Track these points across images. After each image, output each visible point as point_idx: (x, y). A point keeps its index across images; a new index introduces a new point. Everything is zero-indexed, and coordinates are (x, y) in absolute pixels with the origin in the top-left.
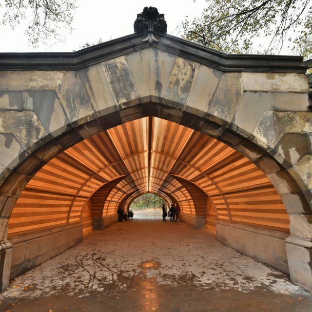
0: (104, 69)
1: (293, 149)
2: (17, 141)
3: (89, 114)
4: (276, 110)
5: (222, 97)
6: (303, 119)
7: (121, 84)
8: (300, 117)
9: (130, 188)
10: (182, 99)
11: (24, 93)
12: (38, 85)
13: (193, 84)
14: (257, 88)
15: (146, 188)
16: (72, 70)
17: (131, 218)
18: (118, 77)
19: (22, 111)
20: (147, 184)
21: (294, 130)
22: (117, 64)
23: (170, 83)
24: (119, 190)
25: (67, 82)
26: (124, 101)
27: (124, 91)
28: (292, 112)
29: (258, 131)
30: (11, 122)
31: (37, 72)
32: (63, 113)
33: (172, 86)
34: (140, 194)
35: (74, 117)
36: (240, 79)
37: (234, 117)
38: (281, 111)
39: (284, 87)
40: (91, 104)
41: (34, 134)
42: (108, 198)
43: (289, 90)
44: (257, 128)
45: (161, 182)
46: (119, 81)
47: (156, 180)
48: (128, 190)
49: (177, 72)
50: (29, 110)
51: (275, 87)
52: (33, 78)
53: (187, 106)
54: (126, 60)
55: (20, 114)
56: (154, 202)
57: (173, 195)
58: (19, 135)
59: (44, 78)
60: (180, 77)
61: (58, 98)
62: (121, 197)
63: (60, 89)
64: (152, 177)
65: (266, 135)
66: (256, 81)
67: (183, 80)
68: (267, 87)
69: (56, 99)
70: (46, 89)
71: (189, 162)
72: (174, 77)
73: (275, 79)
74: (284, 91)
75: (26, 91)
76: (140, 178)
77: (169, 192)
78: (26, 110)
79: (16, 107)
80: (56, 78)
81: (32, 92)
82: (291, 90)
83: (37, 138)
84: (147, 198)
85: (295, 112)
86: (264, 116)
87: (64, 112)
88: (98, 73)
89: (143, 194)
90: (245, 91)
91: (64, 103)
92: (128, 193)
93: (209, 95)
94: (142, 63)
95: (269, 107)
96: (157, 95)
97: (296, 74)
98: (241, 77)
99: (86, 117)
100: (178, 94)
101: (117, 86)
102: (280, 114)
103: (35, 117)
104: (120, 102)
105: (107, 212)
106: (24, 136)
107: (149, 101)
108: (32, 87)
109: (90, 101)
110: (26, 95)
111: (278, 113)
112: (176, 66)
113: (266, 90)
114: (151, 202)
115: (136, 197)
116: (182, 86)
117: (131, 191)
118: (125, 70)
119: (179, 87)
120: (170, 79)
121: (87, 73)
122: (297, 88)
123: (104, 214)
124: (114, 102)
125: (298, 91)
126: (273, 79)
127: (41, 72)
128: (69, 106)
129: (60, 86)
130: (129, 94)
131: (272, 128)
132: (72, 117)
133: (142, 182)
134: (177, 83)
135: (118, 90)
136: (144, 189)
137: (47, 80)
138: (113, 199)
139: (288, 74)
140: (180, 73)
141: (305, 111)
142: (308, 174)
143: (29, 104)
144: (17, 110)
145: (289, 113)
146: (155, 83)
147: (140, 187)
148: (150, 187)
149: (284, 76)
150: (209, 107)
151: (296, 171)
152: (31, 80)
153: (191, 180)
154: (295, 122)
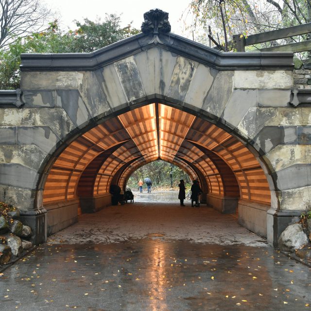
0: (116, 69)
1: (269, 140)
2: (53, 133)
3: (106, 110)
4: (260, 106)
5: (216, 95)
6: (282, 114)
7: (131, 83)
8: (280, 112)
9: (130, 154)
10: (182, 97)
11: (53, 92)
12: (64, 85)
13: (191, 82)
14: (246, 86)
15: (154, 153)
16: (90, 71)
17: (129, 201)
18: (128, 77)
19: (53, 108)
20: (156, 148)
21: (272, 124)
22: (127, 64)
23: (172, 82)
24: (115, 158)
25: (86, 82)
26: (134, 99)
27: (134, 90)
28: (274, 107)
29: (242, 124)
30: (46, 117)
31: (61, 72)
32: (86, 110)
33: (173, 85)
34: (145, 163)
35: (95, 113)
36: (233, 77)
37: (223, 113)
38: (264, 107)
39: (271, 85)
40: (108, 102)
41: (65, 127)
42: (101, 171)
43: (275, 87)
44: (241, 122)
45: (178, 148)
46: (129, 80)
47: (169, 144)
48: (126, 158)
49: (179, 71)
50: (59, 107)
51: (263, 85)
52: (59, 78)
53: (185, 103)
54: (135, 60)
55: (53, 110)
56: (171, 176)
57: (197, 165)
58: (54, 128)
59: (68, 78)
60: (181, 76)
61: (81, 97)
62: (115, 168)
63: (82, 89)
64: (164, 140)
65: (247, 129)
66: (246, 79)
67: (183, 78)
68: (256, 85)
69: (80, 98)
70: (70, 88)
71: (204, 132)
72: (175, 76)
73: (264, 77)
74: (270, 88)
75: (54, 90)
76: (145, 142)
77: (192, 161)
78: (56, 107)
79: (48, 105)
80: (77, 78)
81: (59, 91)
82: (276, 87)
83: (68, 130)
84: (157, 167)
85: (276, 108)
86: (249, 112)
87: (87, 108)
88: (112, 73)
89: (150, 161)
90: (236, 89)
91: (86, 101)
92: (126, 161)
93: (204, 93)
94: (148, 63)
95: (254, 103)
96: (161, 94)
97: (284, 71)
98: (233, 75)
99: (104, 113)
100: (178, 92)
101: (128, 85)
102: (263, 110)
103: (65, 113)
104: (130, 100)
105: (98, 190)
106: (58, 129)
107: (154, 97)
108: (59, 86)
109: (106, 99)
110: (55, 94)
111: (261, 109)
112: (178, 65)
113: (254, 87)
114: (165, 175)
115: (138, 167)
116: (182, 85)
117: (130, 159)
118: (134, 70)
119: (180, 86)
120: (172, 78)
121: (103, 73)
122: (283, 85)
123: (95, 193)
124: (126, 100)
125: (283, 88)
126: (262, 76)
127: (65, 72)
128: (90, 103)
129: (81, 85)
130: (138, 93)
131: (254, 122)
132: (93, 113)
133: (148, 146)
134: (178, 82)
135: (129, 89)
136: (151, 154)
137: (70, 80)
138: (106, 172)
139: (276, 71)
140: (181, 72)
141: (286, 107)
142: (277, 160)
143: (59, 102)
144: (49, 107)
145: (271, 108)
146: (159, 82)
147: (145, 152)
148: (161, 152)
149: (272, 74)
150: (203, 104)
151: (268, 157)
152: (57, 80)
153: (213, 150)
154: (275, 116)
